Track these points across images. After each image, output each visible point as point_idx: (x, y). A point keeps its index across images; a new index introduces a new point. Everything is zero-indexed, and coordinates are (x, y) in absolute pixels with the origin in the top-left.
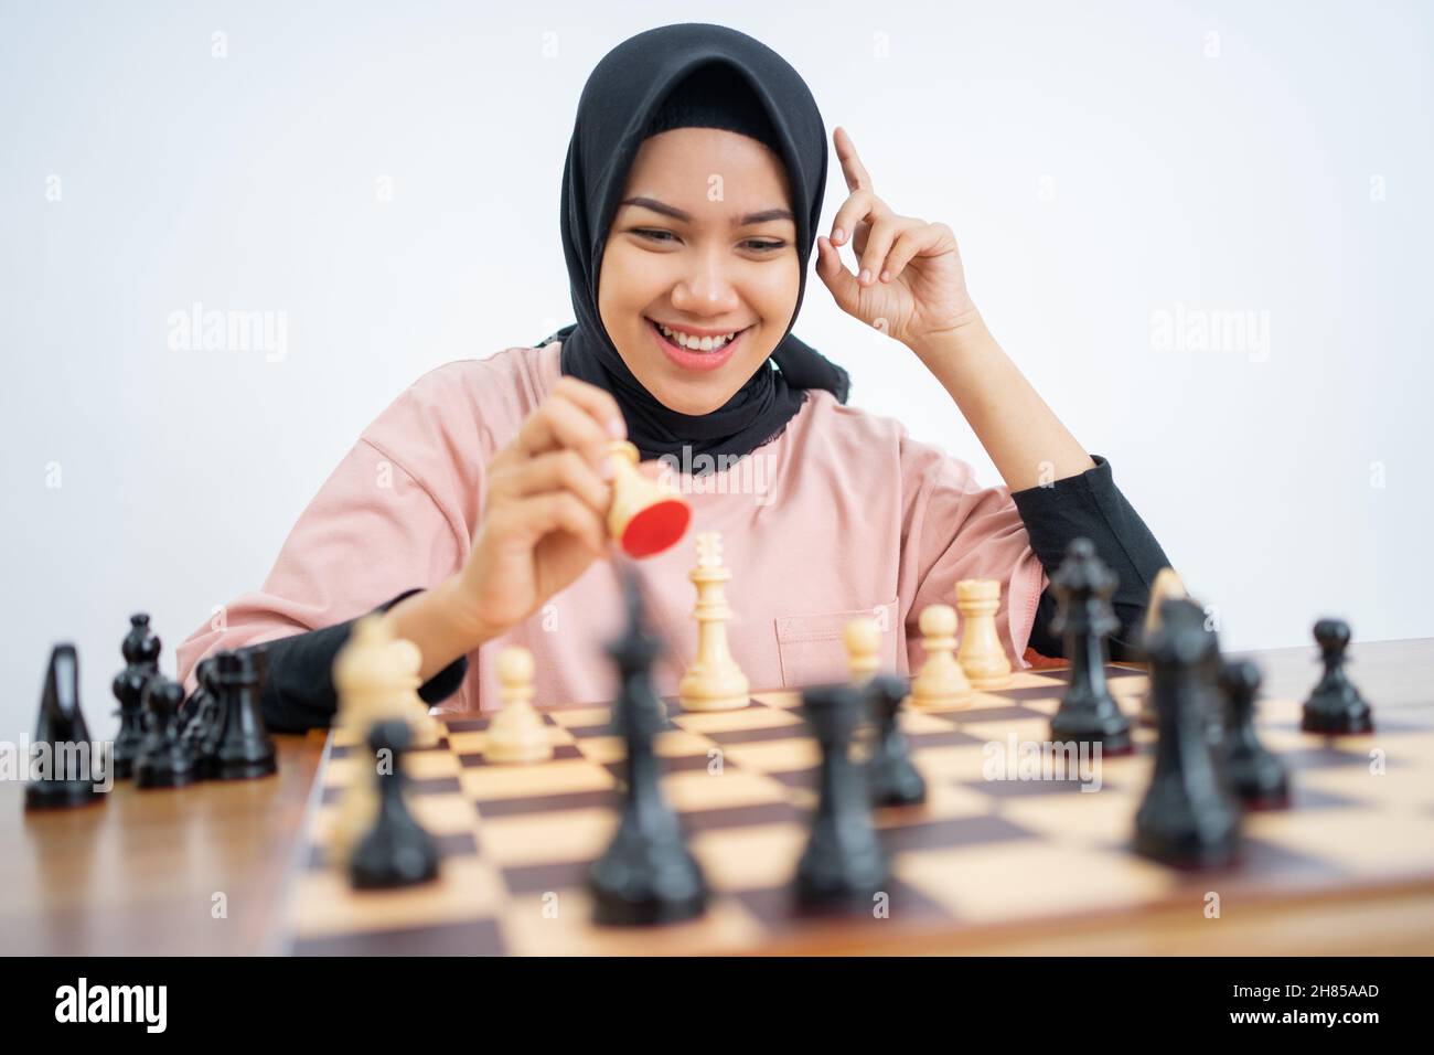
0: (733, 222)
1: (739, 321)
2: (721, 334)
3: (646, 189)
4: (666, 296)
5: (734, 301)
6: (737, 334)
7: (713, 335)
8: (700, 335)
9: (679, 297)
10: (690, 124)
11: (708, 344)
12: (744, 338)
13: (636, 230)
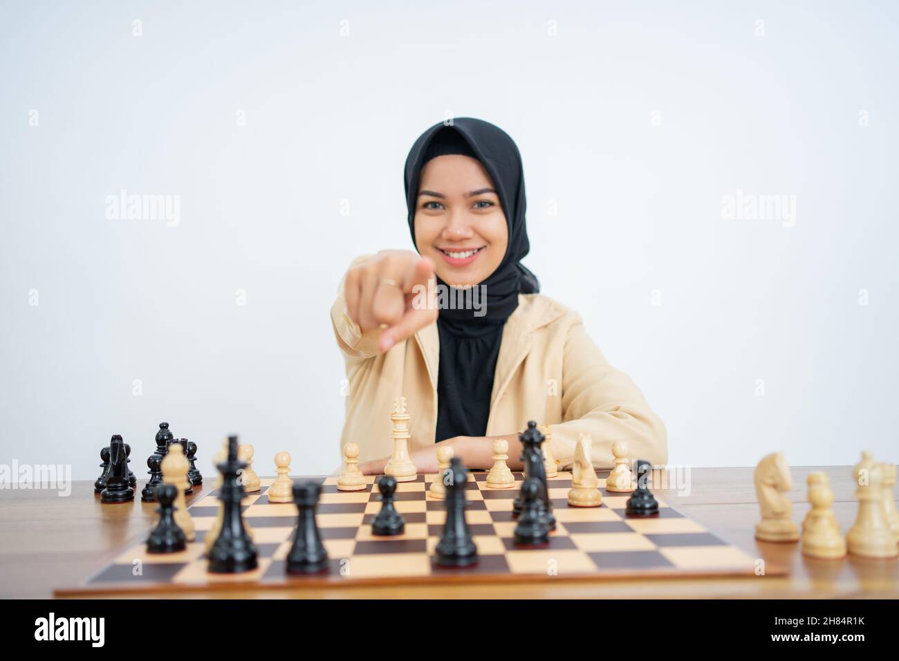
0: (465, 196)
1: (477, 243)
2: (469, 250)
3: (427, 187)
4: (440, 236)
5: (470, 234)
6: (479, 250)
7: (465, 251)
8: (459, 251)
9: (445, 235)
10: (442, 154)
11: (463, 255)
12: (482, 253)
13: (425, 205)
